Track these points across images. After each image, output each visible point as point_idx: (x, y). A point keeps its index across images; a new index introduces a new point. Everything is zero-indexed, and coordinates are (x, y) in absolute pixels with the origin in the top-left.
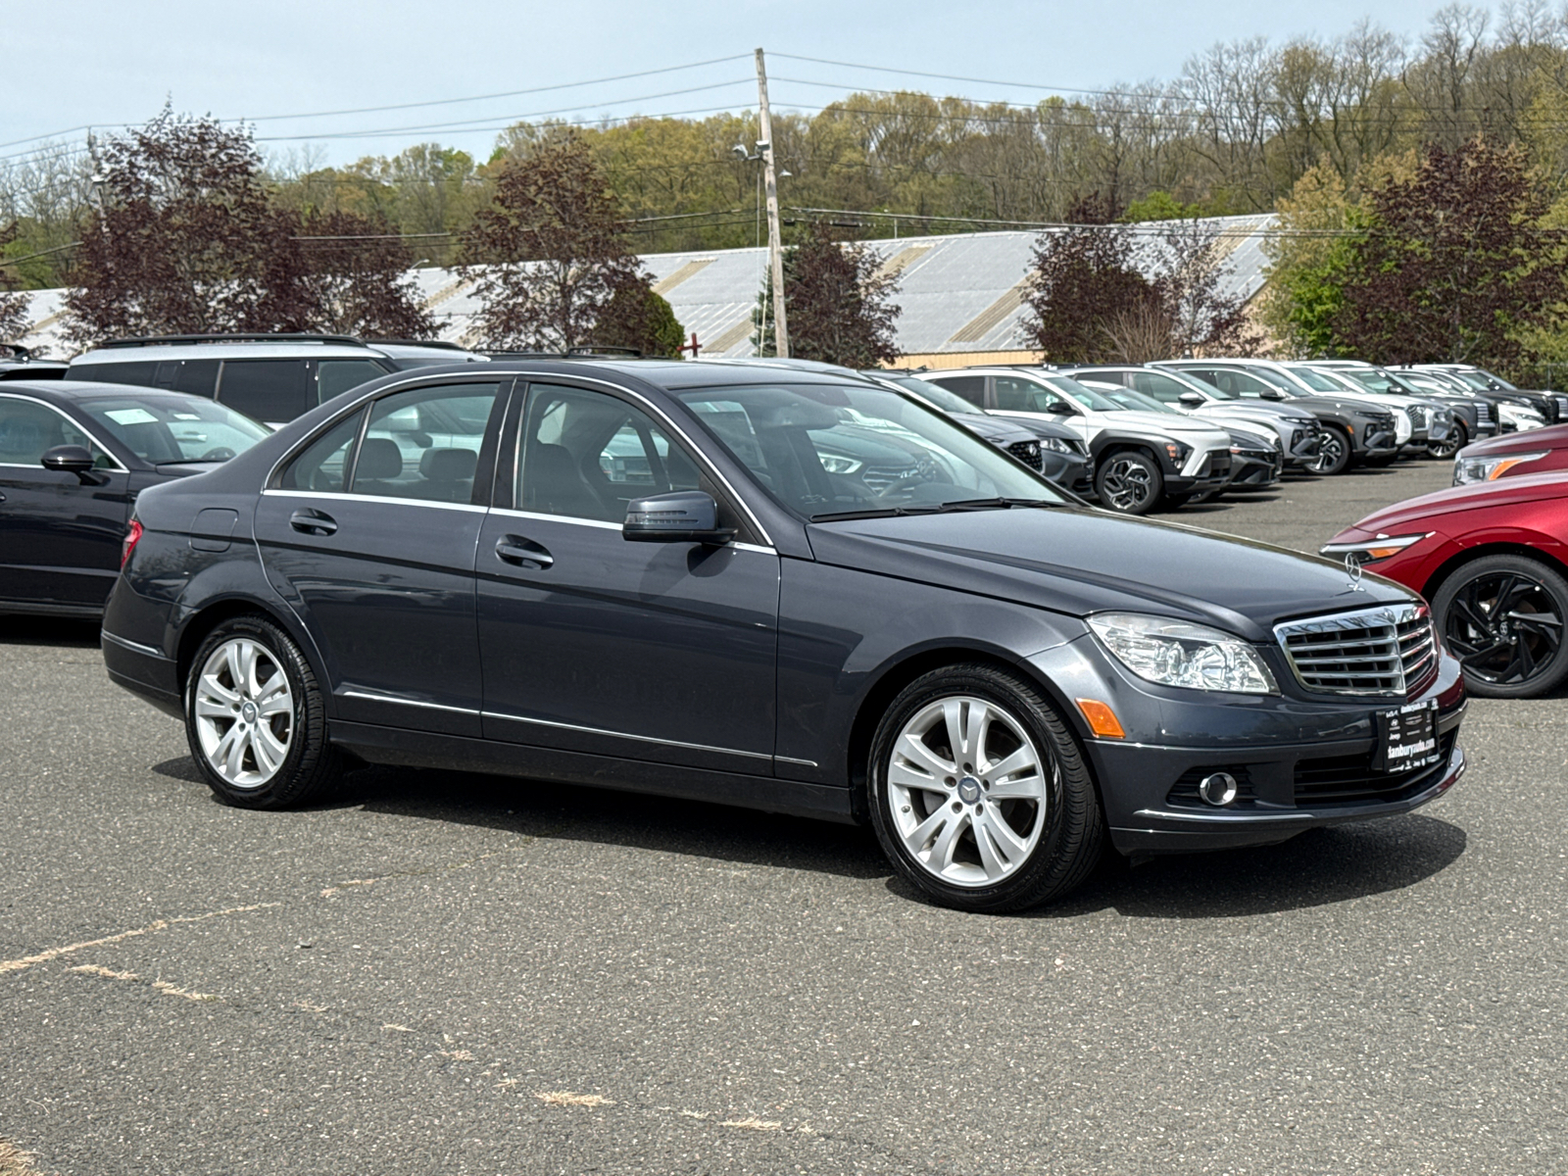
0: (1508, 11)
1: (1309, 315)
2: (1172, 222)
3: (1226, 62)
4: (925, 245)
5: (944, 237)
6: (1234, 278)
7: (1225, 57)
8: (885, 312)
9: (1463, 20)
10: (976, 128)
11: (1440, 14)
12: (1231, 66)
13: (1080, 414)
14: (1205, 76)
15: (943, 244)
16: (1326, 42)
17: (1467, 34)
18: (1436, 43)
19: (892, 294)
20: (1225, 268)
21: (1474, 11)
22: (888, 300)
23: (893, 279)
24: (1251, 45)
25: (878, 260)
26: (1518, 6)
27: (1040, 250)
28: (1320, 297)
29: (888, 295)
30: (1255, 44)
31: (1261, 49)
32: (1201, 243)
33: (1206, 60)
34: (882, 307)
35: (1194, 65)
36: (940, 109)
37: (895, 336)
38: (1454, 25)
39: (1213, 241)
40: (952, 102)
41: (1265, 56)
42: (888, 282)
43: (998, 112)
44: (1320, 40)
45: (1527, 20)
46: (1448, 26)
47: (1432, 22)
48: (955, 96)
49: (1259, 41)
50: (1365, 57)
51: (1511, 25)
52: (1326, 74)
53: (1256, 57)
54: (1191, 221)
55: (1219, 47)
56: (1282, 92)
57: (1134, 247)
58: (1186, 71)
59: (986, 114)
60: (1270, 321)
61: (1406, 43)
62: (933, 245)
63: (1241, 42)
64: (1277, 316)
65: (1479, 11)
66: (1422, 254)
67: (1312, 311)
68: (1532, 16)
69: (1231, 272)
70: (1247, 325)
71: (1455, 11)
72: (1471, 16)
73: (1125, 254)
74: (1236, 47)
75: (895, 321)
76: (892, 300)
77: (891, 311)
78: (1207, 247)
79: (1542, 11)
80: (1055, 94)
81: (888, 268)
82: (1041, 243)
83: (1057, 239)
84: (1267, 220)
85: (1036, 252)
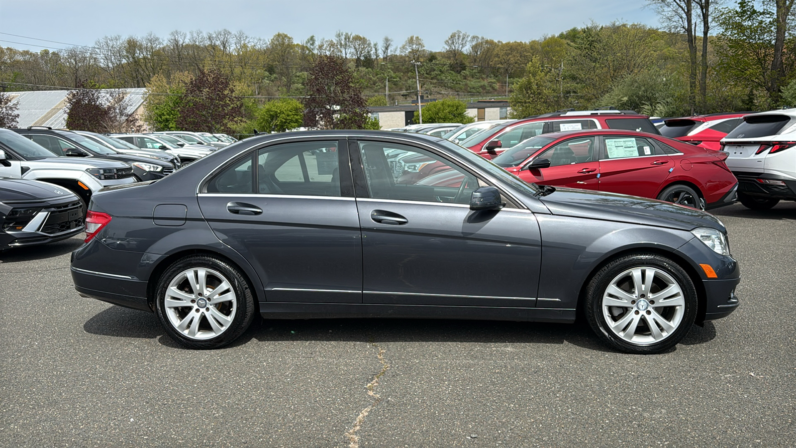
0: (191, 33)
1: (160, 119)
2: (111, 89)
3: (109, 42)
4: (16, 95)
5: (23, 92)
6: (132, 107)
7: (108, 40)
8: (14, 116)
9: (179, 35)
10: (19, 58)
11: (172, 33)
12: (111, 44)
13: (170, 149)
14: (103, 46)
15: (23, 94)
16: (139, 38)
17: (181, 40)
18: (172, 41)
19: (16, 110)
20: (129, 104)
21: (182, 33)
22: (14, 112)
23: (16, 105)
24: (116, 37)
25: (9, 99)
26: (194, 32)
27: (69, 97)
28: (163, 114)
29: (14, 111)
30: (117, 37)
31: (119, 39)
32: (121, 96)
33: (102, 41)
34: (13, 114)
35: (98, 42)
36: (5, 51)
37: (18, 124)
38: (177, 36)
39: (125, 96)
40: (8, 49)
41: (121, 41)
42: (14, 106)
43: (26, 53)
44: (137, 37)
45: (197, 37)
46: (175, 36)
47: (170, 35)
48: (10, 47)
49: (119, 37)
50: (151, 43)
51: (193, 38)
52: (141, 48)
53: (118, 42)
54: (117, 89)
55: (106, 37)
56: (127, 52)
57: (100, 97)
58: (96, 44)
59: (22, 53)
60: (146, 120)
61: (163, 41)
62: (19, 95)
63: (113, 36)
64: (148, 119)
65: (183, 33)
66: (200, 102)
67: (161, 118)
68: (198, 36)
69: (131, 105)
70: (138, 122)
71: (177, 32)
72: (181, 34)
73: (97, 99)
74: (111, 38)
75: (17, 119)
76: (16, 112)
77: (16, 116)
78: (123, 97)
79: (201, 34)
80: (46, 49)
81: (14, 101)
82: (69, 95)
83: (74, 94)
84: (144, 90)
85: (67, 97)
